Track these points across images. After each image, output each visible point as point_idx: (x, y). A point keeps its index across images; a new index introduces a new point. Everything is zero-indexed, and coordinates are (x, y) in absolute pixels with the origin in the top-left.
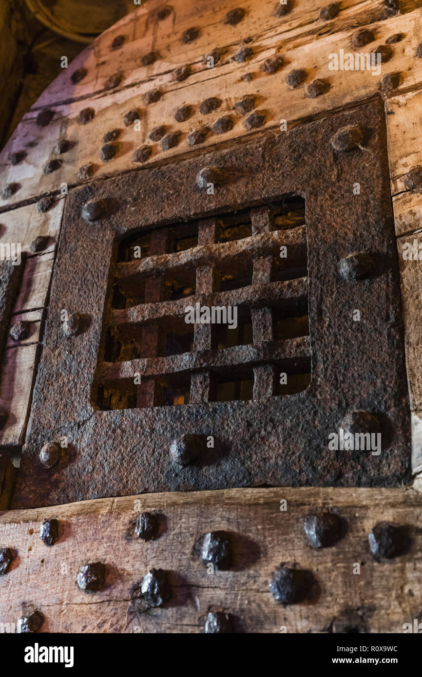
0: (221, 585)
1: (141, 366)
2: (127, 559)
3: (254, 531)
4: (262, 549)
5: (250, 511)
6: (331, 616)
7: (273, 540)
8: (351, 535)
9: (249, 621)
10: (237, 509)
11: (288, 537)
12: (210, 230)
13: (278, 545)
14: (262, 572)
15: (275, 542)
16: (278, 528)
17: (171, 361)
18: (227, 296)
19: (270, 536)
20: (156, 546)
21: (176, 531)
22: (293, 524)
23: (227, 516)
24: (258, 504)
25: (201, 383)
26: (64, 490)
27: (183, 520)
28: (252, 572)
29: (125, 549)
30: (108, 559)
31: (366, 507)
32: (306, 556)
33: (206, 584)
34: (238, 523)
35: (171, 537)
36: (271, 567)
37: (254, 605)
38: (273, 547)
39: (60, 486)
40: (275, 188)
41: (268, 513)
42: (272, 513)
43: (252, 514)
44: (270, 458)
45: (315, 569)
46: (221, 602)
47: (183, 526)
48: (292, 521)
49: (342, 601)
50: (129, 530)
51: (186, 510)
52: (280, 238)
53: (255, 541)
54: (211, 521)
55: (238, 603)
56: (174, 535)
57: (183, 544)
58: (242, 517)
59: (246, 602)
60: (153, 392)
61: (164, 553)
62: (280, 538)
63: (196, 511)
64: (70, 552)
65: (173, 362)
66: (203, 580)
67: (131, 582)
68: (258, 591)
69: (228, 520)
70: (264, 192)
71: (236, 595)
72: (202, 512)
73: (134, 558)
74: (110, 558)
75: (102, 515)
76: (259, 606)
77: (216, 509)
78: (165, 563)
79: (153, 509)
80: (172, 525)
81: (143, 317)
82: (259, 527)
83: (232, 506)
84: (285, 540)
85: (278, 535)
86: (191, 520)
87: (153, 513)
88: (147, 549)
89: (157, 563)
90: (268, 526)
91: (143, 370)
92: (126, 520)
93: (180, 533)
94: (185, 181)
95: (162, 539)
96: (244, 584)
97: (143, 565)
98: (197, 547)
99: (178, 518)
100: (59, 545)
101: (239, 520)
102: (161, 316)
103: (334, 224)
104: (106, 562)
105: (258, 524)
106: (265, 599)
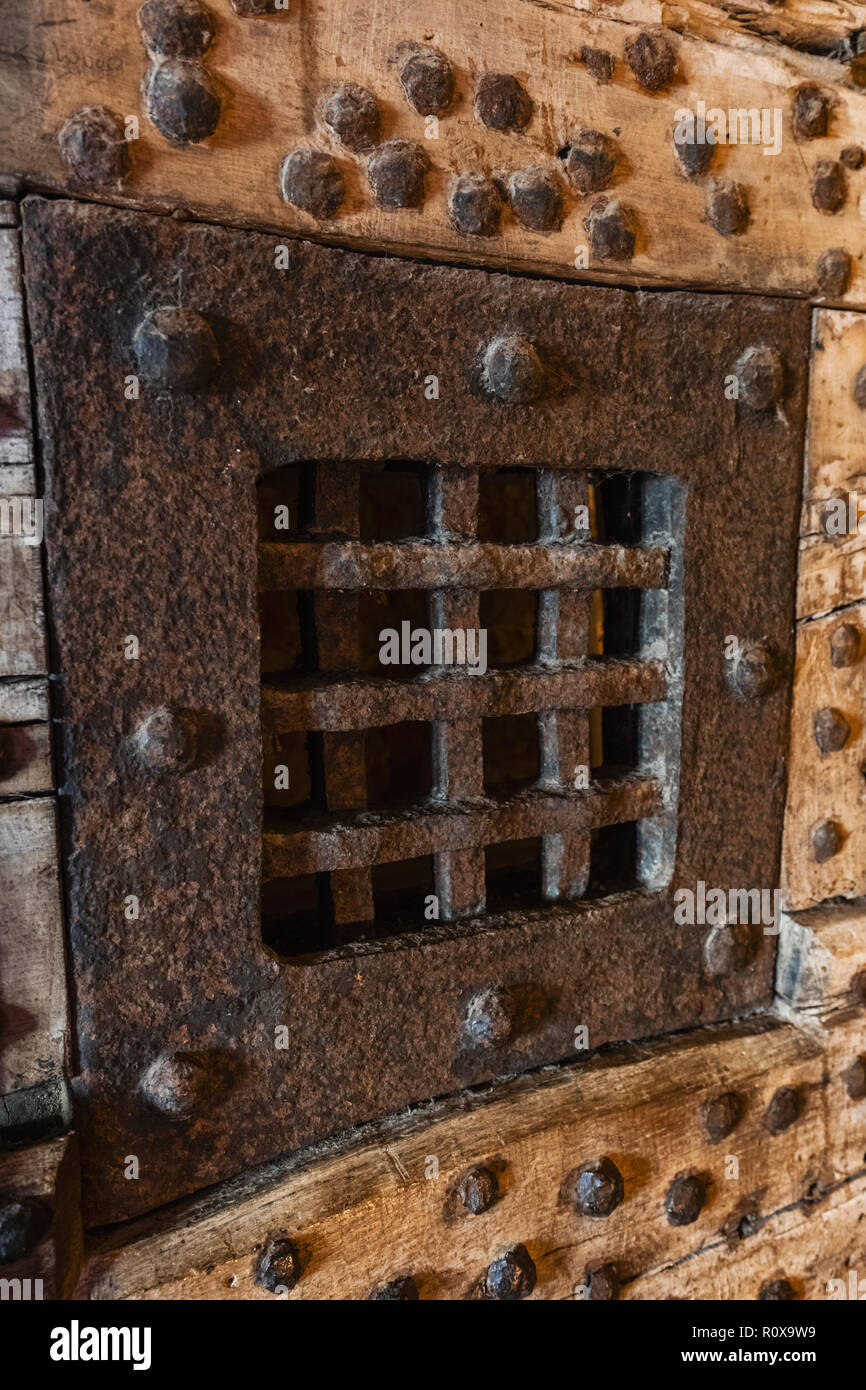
0: (602, 1232)
1: (366, 848)
2: (451, 1254)
3: (641, 1144)
4: (653, 1165)
5: (634, 1116)
6: (726, 1215)
7: (665, 1148)
8: (750, 1112)
9: (638, 1260)
10: (617, 1118)
11: (683, 1138)
12: (467, 485)
13: (673, 1152)
14: (653, 1194)
15: (669, 1150)
16: (671, 1130)
17: (424, 829)
18: (532, 687)
19: (662, 1144)
20: (499, 1214)
21: (530, 1179)
22: (689, 1119)
23: (604, 1133)
24: (643, 1103)
25: (470, 862)
26: (231, 1151)
27: (538, 1159)
28: (640, 1199)
29: (446, 1239)
30: (417, 1265)
31: (765, 1073)
32: (703, 1155)
33: (581, 1238)
34: (621, 1139)
35: (521, 1192)
36: (664, 1184)
37: (643, 1239)
38: (666, 1158)
39: (218, 1144)
40: (638, 451)
41: (658, 1113)
42: (663, 1111)
43: (638, 1121)
44: (616, 1004)
45: (712, 1168)
46: (603, 1253)
47: (539, 1167)
48: (688, 1115)
49: (738, 1193)
50: (446, 1205)
51: (540, 1142)
52: (628, 570)
53: (644, 1156)
54: (582, 1148)
55: (624, 1244)
56: (526, 1188)
57: (542, 1197)
58: (625, 1129)
59: (634, 1239)
60: (370, 886)
61: (514, 1219)
62: (674, 1142)
63: (557, 1139)
64: (335, 1284)
65: (431, 832)
66: (576, 1235)
67: (464, 1284)
68: (648, 1219)
69: (607, 1138)
70: (617, 453)
71: (621, 1236)
72: (566, 1138)
73: (464, 1246)
74: (420, 1263)
75: (388, 1195)
76: (649, 1237)
77: (587, 1127)
78: (517, 1234)
79: (485, 1156)
80: (521, 1172)
81: (355, 722)
82: (648, 1136)
83: (610, 1116)
84: (681, 1143)
85: (672, 1138)
86: (549, 1155)
87: (486, 1163)
88: (486, 1224)
89: (505, 1239)
90: (658, 1132)
91: (371, 856)
92: (438, 1191)
93: (537, 1180)
94: (444, 345)
95: (508, 1199)
96: (631, 1219)
97: (482, 1250)
98: (563, 1193)
99: (530, 1157)
100: (307, 1281)
101: (622, 1134)
102: (397, 720)
103: (723, 571)
104: (414, 1272)
105: (647, 1131)
106: (657, 1226)
